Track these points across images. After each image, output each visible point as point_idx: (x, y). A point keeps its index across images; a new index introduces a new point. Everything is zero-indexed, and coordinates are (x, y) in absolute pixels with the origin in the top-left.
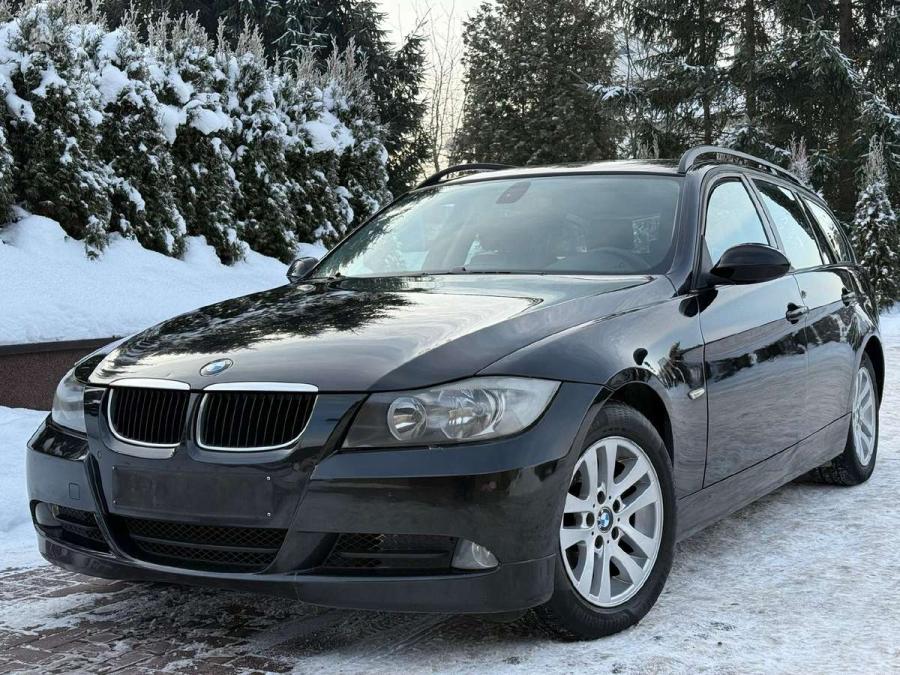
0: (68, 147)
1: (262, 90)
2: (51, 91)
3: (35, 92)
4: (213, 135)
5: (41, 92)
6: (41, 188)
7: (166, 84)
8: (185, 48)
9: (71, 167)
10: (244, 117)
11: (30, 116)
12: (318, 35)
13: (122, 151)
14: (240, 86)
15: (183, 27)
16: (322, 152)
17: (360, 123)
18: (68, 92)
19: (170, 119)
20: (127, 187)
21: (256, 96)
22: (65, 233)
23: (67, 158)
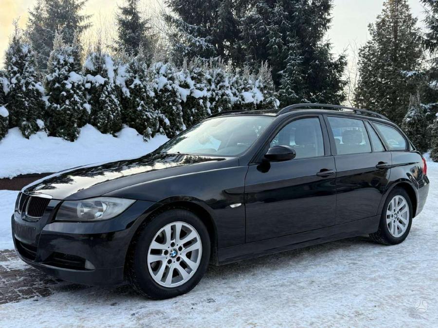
0: (141, 104)
1: (224, 82)
2: (136, 86)
3: (130, 86)
4: (200, 98)
5: (132, 86)
6: (131, 118)
7: (185, 81)
8: (193, 69)
9: (141, 111)
10: (216, 92)
11: (128, 94)
12: (300, 57)
13: (164, 105)
14: (216, 81)
15: (193, 61)
16: (248, 103)
17: (266, 92)
18: (142, 86)
19: (184, 93)
20: (164, 117)
21: (221, 84)
22: (137, 133)
23: (140, 108)
